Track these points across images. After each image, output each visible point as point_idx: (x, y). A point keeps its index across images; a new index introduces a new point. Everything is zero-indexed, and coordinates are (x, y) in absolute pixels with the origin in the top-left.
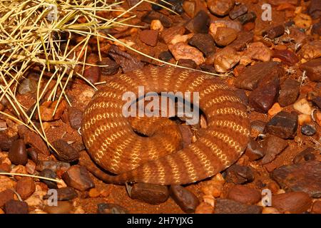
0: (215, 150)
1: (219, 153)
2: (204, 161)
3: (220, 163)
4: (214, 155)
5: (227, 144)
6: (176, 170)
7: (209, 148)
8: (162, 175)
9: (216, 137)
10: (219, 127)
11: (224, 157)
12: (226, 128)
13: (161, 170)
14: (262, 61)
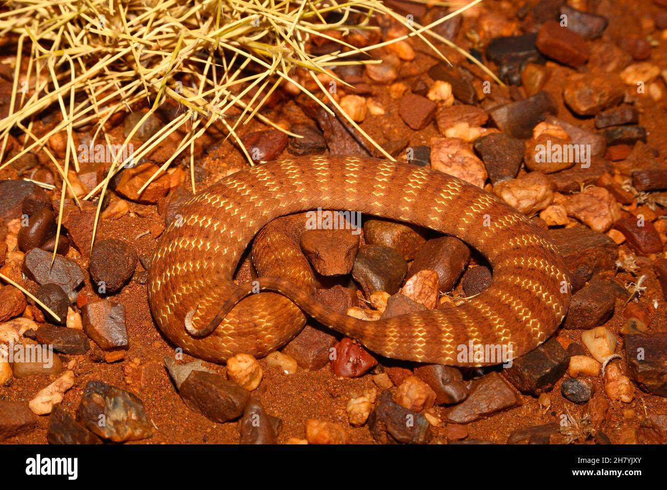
0: (520, 310)
1: (526, 315)
2: (500, 329)
3: (529, 334)
4: (518, 319)
5: (539, 299)
6: (449, 338)
7: (509, 306)
8: (420, 342)
9: (518, 286)
10: (520, 268)
11: (534, 325)
12: (533, 269)
13: (420, 333)
14: (589, 227)
